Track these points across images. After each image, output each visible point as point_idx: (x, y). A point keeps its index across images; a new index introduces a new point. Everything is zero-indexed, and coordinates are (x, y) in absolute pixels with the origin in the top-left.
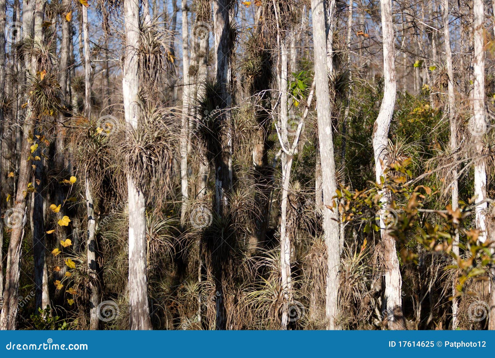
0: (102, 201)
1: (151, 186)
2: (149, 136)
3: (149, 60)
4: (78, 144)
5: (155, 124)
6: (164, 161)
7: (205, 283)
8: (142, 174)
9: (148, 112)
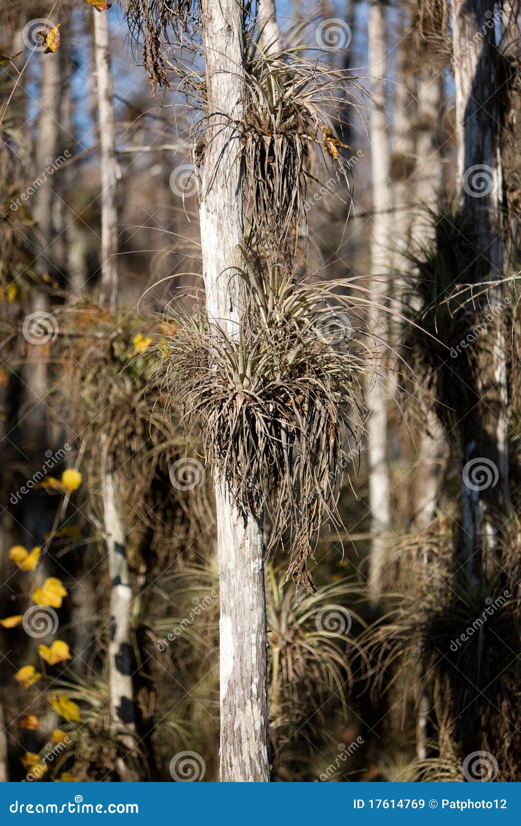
0: (149, 535)
1: (280, 501)
2: (272, 361)
3: (272, 153)
4: (83, 379)
5: (288, 328)
6: (314, 431)
7: (435, 766)
8: (255, 465)
9: (270, 294)
